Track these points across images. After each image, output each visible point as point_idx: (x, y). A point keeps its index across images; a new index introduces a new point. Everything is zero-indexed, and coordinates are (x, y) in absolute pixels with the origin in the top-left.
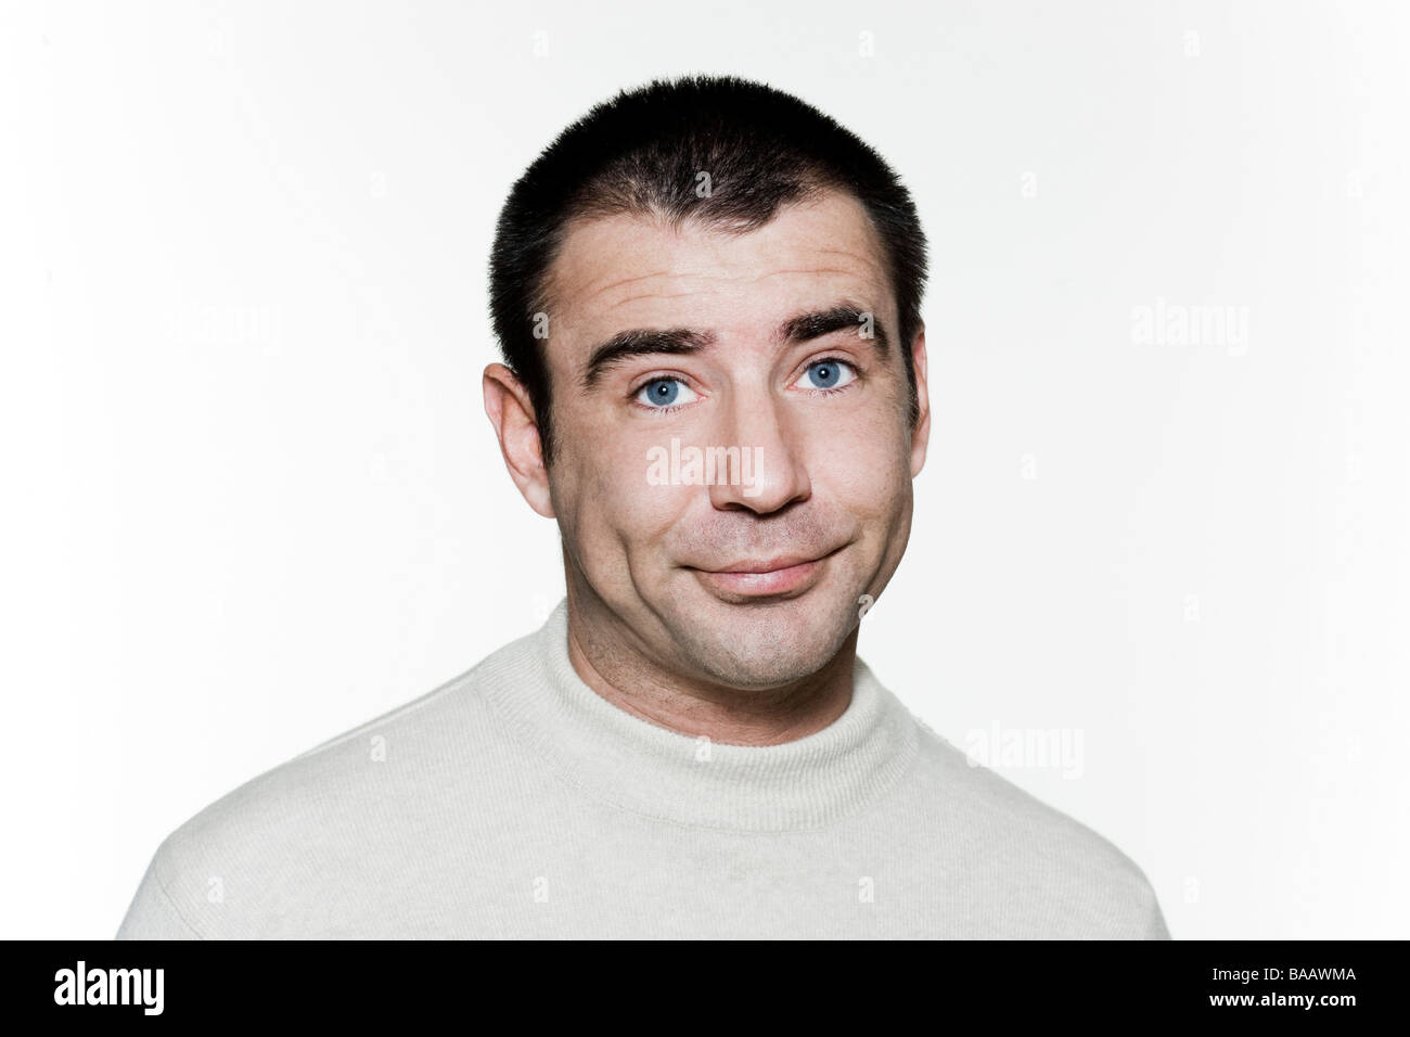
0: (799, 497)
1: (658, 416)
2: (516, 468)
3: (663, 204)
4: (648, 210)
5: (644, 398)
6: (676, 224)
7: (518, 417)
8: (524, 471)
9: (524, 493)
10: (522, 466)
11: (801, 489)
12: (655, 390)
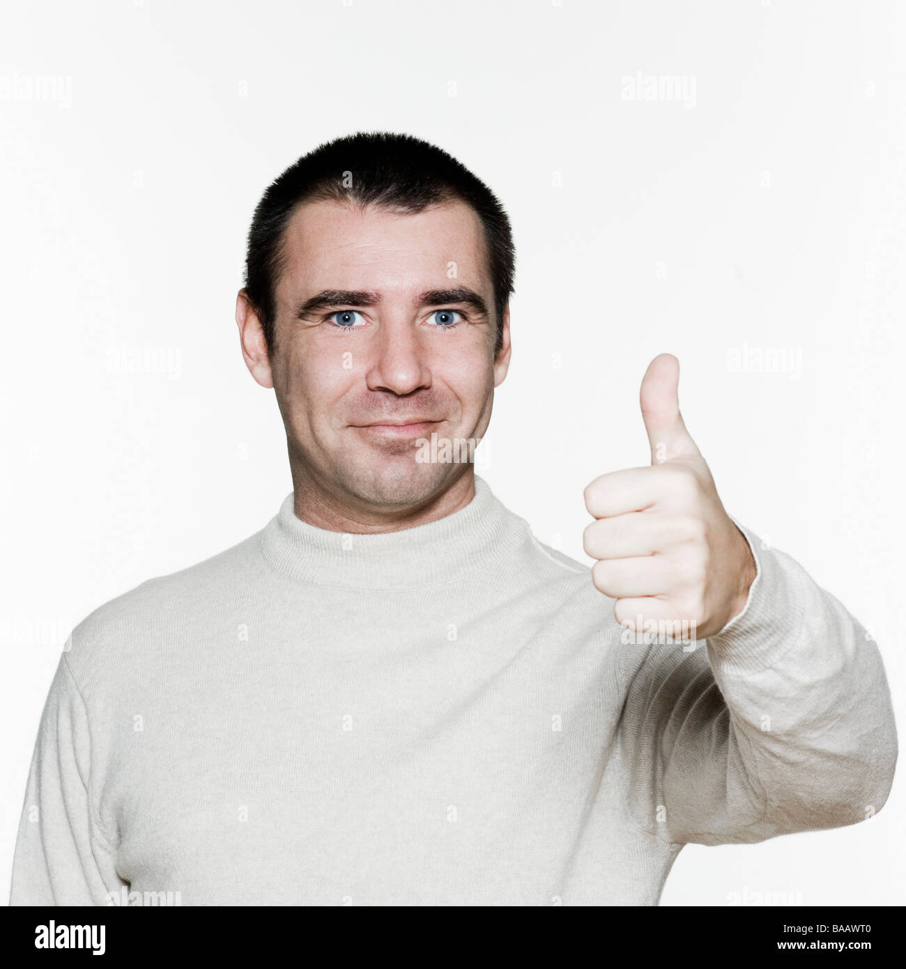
0: (424, 386)
1: (340, 330)
2: (248, 354)
3: (355, 196)
4: (346, 199)
5: (334, 319)
6: (362, 208)
7: (254, 322)
8: (252, 357)
9: (251, 370)
10: (253, 354)
11: (425, 382)
12: (341, 317)
